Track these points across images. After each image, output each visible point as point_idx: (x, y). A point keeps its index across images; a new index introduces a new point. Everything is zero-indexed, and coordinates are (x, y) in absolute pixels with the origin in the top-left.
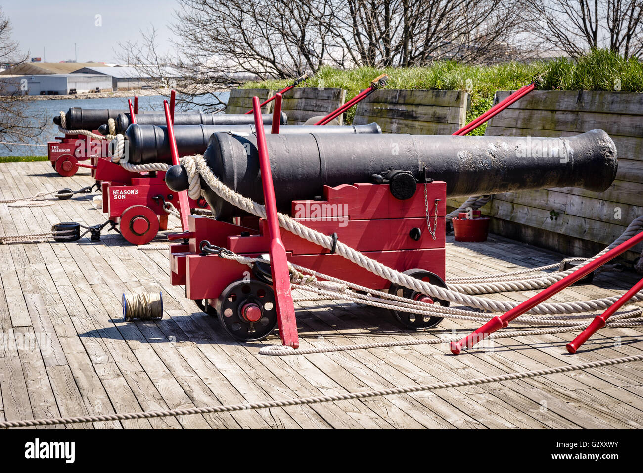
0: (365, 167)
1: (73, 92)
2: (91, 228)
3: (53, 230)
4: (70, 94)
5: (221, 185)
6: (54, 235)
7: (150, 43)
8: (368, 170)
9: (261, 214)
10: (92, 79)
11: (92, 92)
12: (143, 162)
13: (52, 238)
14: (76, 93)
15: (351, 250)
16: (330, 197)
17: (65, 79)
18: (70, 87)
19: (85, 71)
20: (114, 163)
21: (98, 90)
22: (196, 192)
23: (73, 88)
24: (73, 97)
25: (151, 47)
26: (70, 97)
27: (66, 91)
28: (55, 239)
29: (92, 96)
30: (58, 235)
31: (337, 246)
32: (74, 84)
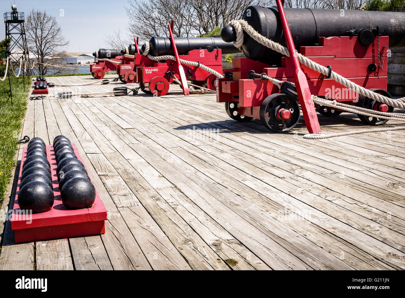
0: (341, 27)
1: (79, 63)
2: (133, 89)
3: (113, 91)
4: (78, 64)
5: (260, 36)
6: (115, 93)
7: (118, 36)
8: (342, 29)
9: (287, 54)
10: (86, 58)
11: (87, 63)
12: (159, 55)
13: (113, 94)
14: (81, 64)
15: (340, 77)
16: (325, 44)
17: (76, 58)
18: (78, 61)
19: (84, 55)
20: (144, 56)
21: (89, 63)
22: (241, 42)
23: (80, 62)
24: (79, 65)
25: (118, 37)
26: (78, 65)
27: (77, 63)
28: (115, 95)
29: (87, 65)
30: (116, 93)
31: (332, 74)
32: (80, 60)
